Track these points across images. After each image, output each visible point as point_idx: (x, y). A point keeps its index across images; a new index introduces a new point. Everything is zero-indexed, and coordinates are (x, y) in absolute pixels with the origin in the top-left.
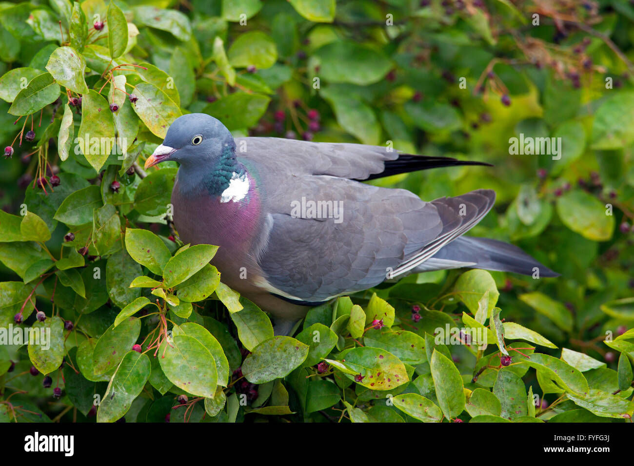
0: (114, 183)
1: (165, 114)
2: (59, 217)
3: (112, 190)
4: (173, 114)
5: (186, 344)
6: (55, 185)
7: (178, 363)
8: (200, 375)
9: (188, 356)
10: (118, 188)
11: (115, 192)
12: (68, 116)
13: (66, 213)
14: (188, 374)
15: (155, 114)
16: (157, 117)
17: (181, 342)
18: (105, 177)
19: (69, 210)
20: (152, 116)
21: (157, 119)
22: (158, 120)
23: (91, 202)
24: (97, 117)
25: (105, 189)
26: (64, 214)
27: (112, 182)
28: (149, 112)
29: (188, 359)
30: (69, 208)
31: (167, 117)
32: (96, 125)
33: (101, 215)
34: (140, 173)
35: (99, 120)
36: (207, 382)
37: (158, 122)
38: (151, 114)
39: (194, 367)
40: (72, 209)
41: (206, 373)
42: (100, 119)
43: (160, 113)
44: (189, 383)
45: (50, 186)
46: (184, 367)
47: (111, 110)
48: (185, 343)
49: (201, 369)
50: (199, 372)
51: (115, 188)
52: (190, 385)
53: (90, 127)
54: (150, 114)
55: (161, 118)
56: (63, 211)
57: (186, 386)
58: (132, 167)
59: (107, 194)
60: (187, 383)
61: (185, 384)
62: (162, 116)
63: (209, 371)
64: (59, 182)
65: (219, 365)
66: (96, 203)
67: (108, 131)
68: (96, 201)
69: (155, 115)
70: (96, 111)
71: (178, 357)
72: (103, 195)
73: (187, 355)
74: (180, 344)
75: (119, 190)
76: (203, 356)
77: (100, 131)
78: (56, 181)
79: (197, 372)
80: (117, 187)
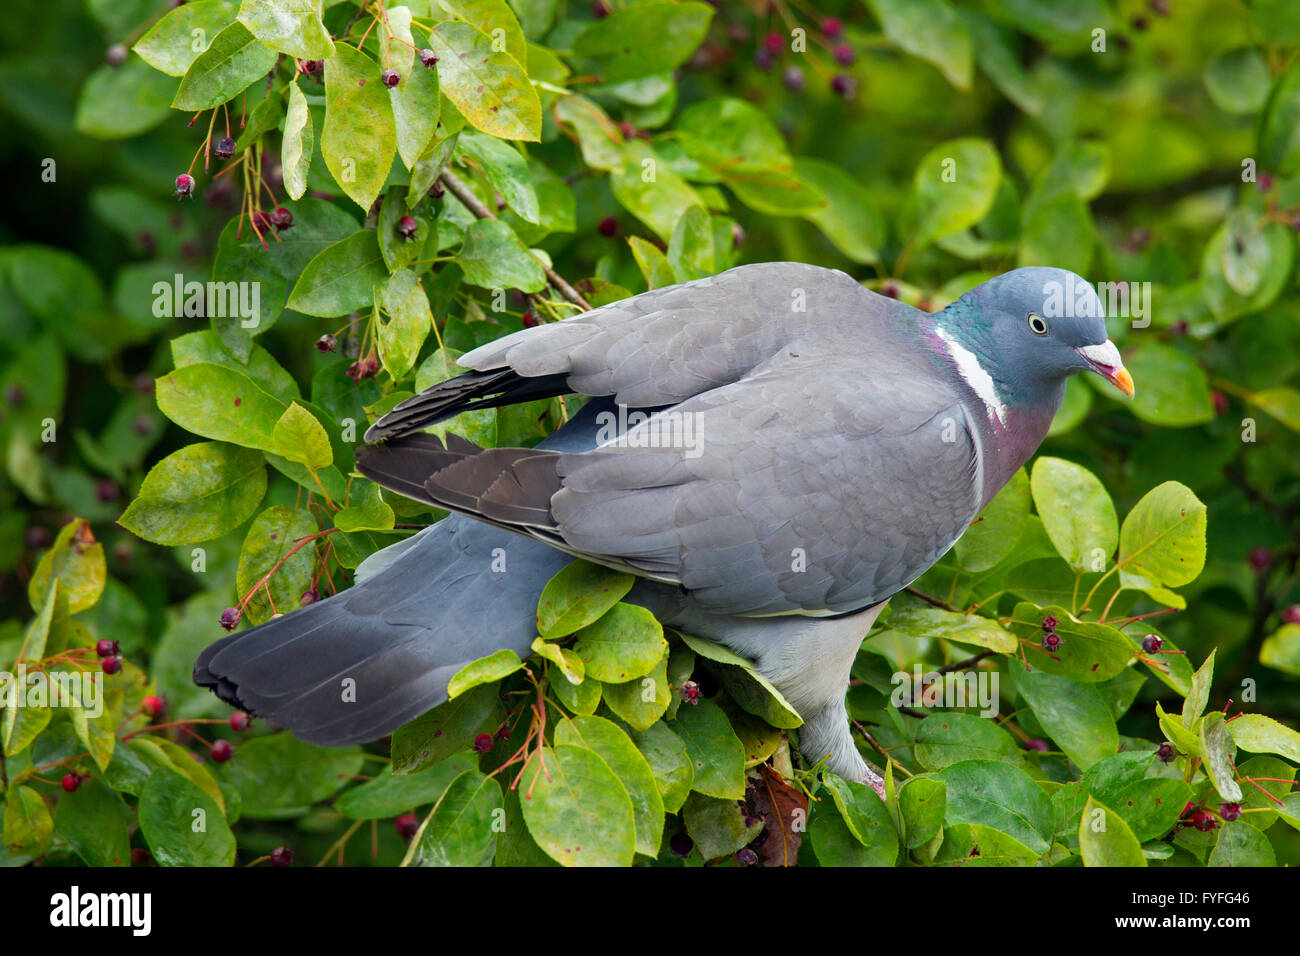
0: (403, 221)
1: (495, 82)
2: (298, 303)
3: (400, 235)
4: (512, 82)
5: (579, 765)
6: (283, 226)
7: (561, 804)
8: (603, 833)
9: (581, 791)
10: (414, 230)
11: (408, 240)
12: (297, 106)
13: (311, 295)
14: (578, 830)
15: (477, 84)
16: (480, 89)
17: (569, 758)
18: (384, 211)
19: (317, 286)
20: (470, 89)
21: (481, 94)
22: (484, 95)
23: (360, 266)
24: (357, 98)
25: (385, 237)
26: (307, 296)
27: (399, 218)
28: (463, 81)
29: (580, 798)
30: (317, 282)
31: (500, 89)
32: (357, 116)
33: (388, 296)
34: (457, 189)
35: (363, 105)
36: (614, 851)
37: (483, 101)
38: (468, 86)
39: (589, 816)
40: (321, 285)
41: (614, 830)
42: (364, 101)
43: (487, 82)
44: (578, 849)
45: (273, 229)
46: (570, 814)
47: (385, 84)
48: (578, 761)
49: (604, 821)
50: (600, 827)
51: (406, 231)
52: (578, 853)
53: (344, 120)
54: (466, 85)
55: (490, 92)
56: (306, 290)
57: (569, 855)
58: (437, 181)
59: (391, 246)
60: (573, 849)
61: (569, 851)
62: (490, 87)
63: (621, 827)
64: (291, 219)
65: (646, 810)
66: (371, 266)
67: (382, 125)
68: (372, 262)
69: (477, 87)
70: (354, 86)
71: (560, 791)
72: (384, 249)
73: (579, 789)
74: (567, 764)
75: (415, 234)
76: (612, 793)
77: (367, 127)
78: (284, 219)
79: (596, 826)
80: (410, 228)
